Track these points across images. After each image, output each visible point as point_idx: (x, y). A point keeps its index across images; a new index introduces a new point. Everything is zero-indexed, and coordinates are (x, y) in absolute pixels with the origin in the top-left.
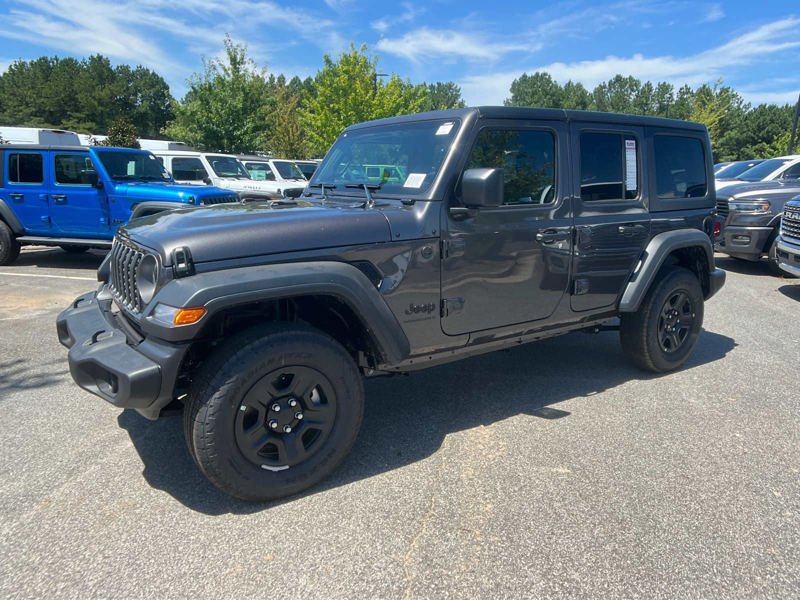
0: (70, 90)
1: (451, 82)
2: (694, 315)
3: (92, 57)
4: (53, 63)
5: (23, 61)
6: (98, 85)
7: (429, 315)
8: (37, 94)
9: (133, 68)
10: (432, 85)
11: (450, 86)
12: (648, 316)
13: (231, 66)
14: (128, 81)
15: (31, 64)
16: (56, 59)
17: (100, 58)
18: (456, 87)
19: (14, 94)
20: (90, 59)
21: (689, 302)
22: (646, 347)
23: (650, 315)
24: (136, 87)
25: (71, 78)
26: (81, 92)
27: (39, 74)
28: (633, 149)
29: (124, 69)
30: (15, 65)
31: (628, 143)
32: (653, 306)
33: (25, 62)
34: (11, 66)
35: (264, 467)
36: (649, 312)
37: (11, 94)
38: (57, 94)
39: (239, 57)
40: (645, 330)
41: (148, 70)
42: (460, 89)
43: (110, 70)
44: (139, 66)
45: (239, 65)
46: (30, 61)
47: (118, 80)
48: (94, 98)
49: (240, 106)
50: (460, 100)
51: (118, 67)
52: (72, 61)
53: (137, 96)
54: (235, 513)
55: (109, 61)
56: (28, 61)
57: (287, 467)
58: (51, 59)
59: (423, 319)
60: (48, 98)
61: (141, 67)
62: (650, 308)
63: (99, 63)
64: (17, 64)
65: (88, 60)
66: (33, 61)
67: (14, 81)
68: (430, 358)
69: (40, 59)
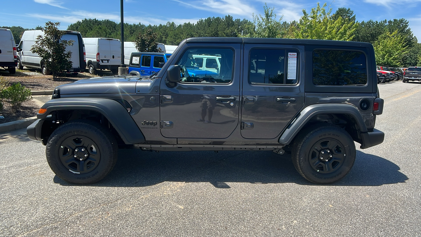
0: (216, 30)
1: (403, 19)
2: (345, 155)
3: (226, 16)
4: (212, 19)
5: (202, 19)
6: (227, 27)
7: (154, 127)
8: (205, 32)
9: (241, 20)
10: (390, 21)
11: (401, 21)
12: (300, 149)
13: (266, 18)
14: (239, 26)
15: (205, 20)
16: (214, 18)
17: (229, 16)
18: (406, 21)
19: (197, 33)
20: (225, 17)
21: (340, 146)
22: (299, 166)
23: (301, 149)
24: (241, 28)
25: (218, 25)
26: (220, 31)
27: (207, 24)
28: (295, 57)
29: (238, 21)
30: (199, 21)
31: (290, 54)
32: (303, 144)
33: (203, 20)
34: (198, 21)
35: (70, 170)
36: (300, 147)
37: (196, 33)
38: (212, 32)
39: (270, 13)
40: (298, 156)
41: (247, 20)
42: (408, 22)
43: (232, 21)
44: (244, 19)
45: (270, 17)
46: (205, 19)
47: (235, 25)
48: (224, 33)
49: (267, 35)
50: (408, 28)
51: (236, 20)
52: (219, 18)
53: (241, 32)
54: (61, 184)
55: (232, 18)
56: (204, 19)
57: (79, 173)
58: (212, 18)
59: (151, 128)
60: (208, 33)
61: (245, 19)
62: (301, 145)
63: (229, 18)
64: (200, 20)
65: (225, 18)
66: (206, 19)
67: (198, 27)
68: (161, 146)
69: (208, 18)
